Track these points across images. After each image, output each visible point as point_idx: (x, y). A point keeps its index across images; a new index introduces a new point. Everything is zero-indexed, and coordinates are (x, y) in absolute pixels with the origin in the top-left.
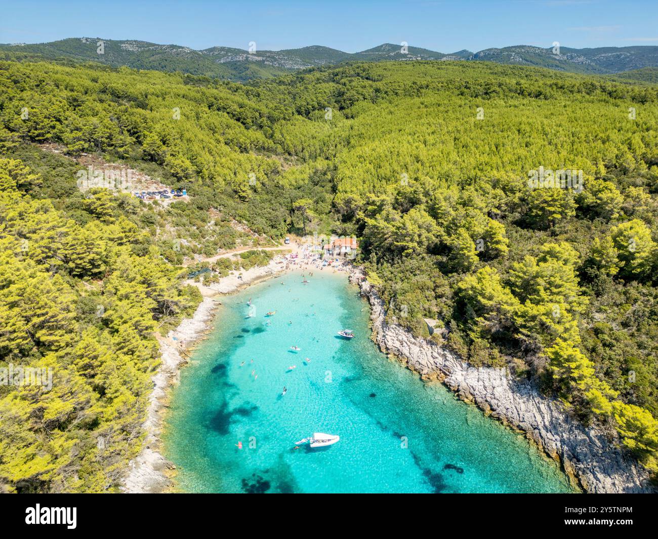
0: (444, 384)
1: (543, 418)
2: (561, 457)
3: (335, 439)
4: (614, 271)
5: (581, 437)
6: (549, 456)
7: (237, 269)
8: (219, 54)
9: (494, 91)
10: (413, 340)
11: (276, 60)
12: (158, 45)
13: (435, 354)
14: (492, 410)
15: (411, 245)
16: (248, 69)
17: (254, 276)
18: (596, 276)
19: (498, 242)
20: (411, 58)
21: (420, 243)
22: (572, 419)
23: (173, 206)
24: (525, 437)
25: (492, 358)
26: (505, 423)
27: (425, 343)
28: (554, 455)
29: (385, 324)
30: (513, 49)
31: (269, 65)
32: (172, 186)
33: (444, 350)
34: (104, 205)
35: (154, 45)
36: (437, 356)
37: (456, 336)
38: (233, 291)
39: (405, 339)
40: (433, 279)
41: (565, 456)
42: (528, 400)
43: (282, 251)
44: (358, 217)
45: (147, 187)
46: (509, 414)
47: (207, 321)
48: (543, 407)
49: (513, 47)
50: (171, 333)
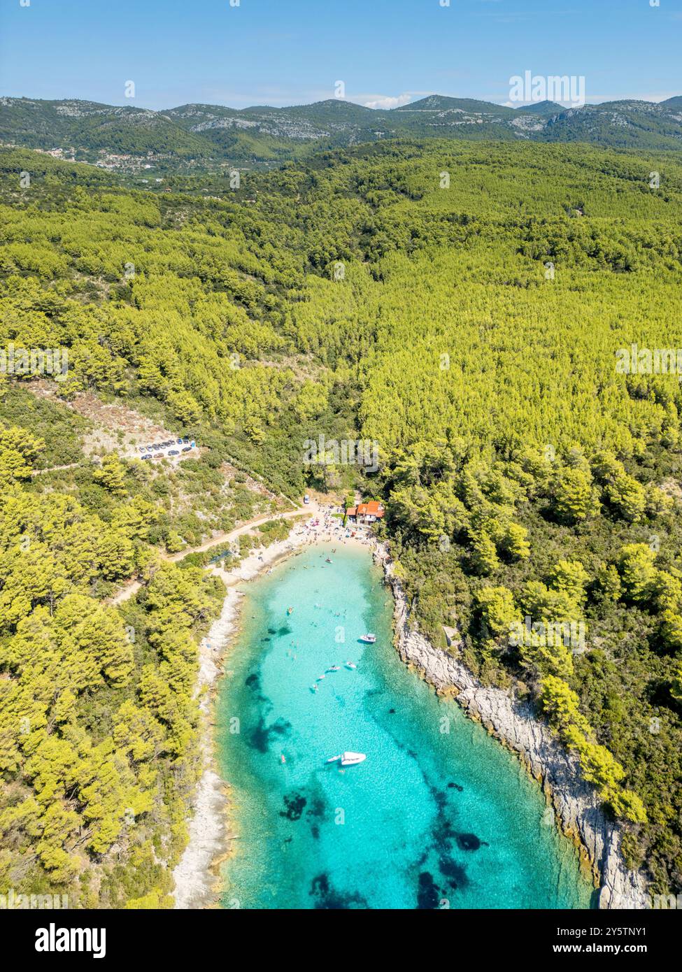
0: (456, 700)
1: (535, 741)
2: (543, 778)
3: (361, 757)
4: (617, 596)
5: (562, 762)
6: (534, 777)
7: (257, 547)
8: (194, 116)
9: (562, 249)
10: (432, 650)
11: (275, 125)
12: (109, 107)
13: (451, 668)
14: (496, 730)
15: (436, 532)
16: (235, 141)
17: (274, 554)
18: (601, 600)
19: (518, 548)
20: (468, 120)
21: (446, 528)
22: (558, 745)
23: (183, 465)
24: (518, 758)
25: (500, 679)
26: (504, 743)
27: (442, 654)
28: (538, 776)
29: (407, 628)
30: (616, 106)
31: (266, 134)
32: (178, 433)
33: (459, 665)
35: (102, 106)
36: (453, 669)
37: (470, 653)
38: (255, 577)
39: (425, 648)
40: (455, 581)
41: (547, 778)
42: (526, 722)
43: (301, 516)
44: (384, 474)
45: (152, 438)
46: (508, 735)
47: (234, 620)
48: (536, 730)
49: (615, 102)
50: (204, 641)
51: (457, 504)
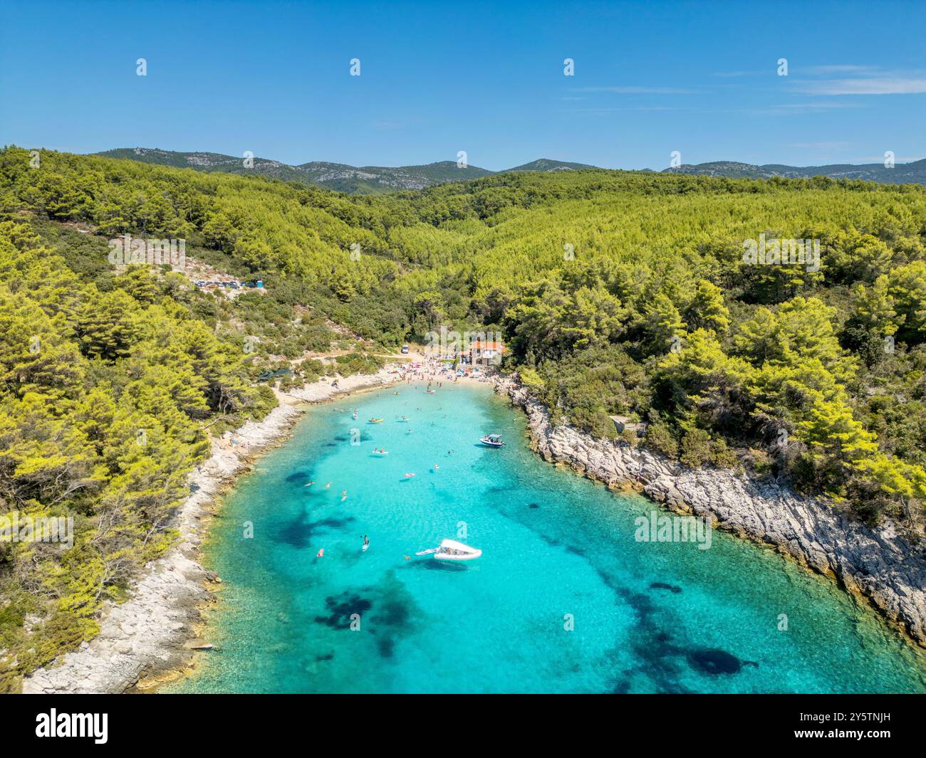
0: (645, 494)
1: (803, 524)
2: (837, 573)
3: (476, 553)
4: (891, 330)
5: (866, 543)
6: (817, 571)
7: (331, 374)
8: (317, 171)
9: (691, 189)
10: (592, 442)
11: (394, 178)
12: (237, 158)
13: (628, 458)
14: (721, 520)
15: (585, 332)
16: (356, 188)
17: (355, 384)
18: (865, 339)
21: (599, 330)
22: (850, 520)
23: (242, 298)
24: (777, 551)
25: (716, 452)
26: (743, 535)
27: (611, 445)
28: (826, 570)
29: (551, 428)
31: (385, 185)
32: (242, 278)
33: (640, 451)
34: (143, 285)
35: (232, 158)
36: (631, 459)
37: (660, 430)
38: (324, 400)
39: (581, 442)
40: (620, 367)
41: (844, 569)
42: (776, 504)
43: (397, 360)
44: (507, 315)
45: (207, 276)
46: (749, 523)
47: (284, 428)
48: (801, 510)
50: (228, 435)
51: (613, 300)
